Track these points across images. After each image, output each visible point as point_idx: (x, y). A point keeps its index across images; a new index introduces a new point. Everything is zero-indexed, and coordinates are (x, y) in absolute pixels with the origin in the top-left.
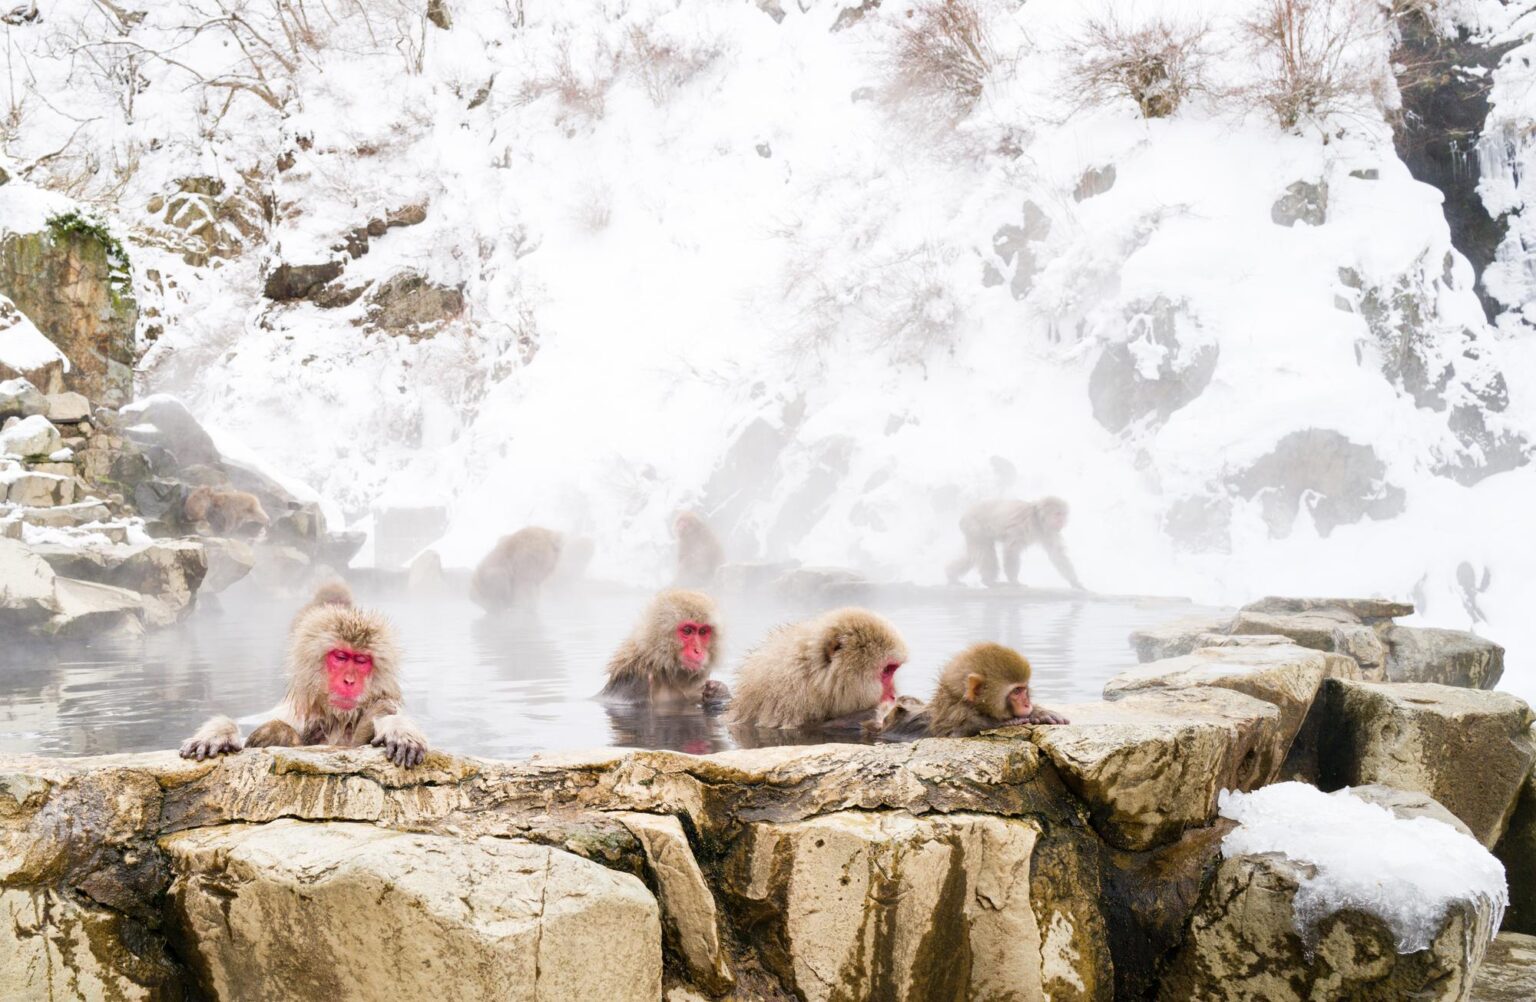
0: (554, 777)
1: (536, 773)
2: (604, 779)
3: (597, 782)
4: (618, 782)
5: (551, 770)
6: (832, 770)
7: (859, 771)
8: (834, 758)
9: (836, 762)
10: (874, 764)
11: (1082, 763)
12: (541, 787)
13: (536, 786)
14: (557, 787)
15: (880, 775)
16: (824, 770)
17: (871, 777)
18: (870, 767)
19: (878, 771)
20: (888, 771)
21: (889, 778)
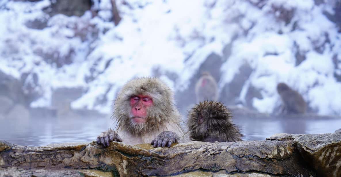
0: (51, 153)
1: (42, 150)
2: (77, 155)
3: (73, 155)
4: (83, 155)
5: (49, 149)
6: (191, 152)
7: (204, 152)
8: (193, 147)
9: (193, 149)
10: (211, 149)
11: (312, 151)
12: (43, 157)
13: (41, 156)
14: (52, 157)
15: (213, 154)
16: (187, 151)
17: (209, 155)
18: (209, 150)
19: (213, 152)
20: (218, 152)
21: (218, 155)
